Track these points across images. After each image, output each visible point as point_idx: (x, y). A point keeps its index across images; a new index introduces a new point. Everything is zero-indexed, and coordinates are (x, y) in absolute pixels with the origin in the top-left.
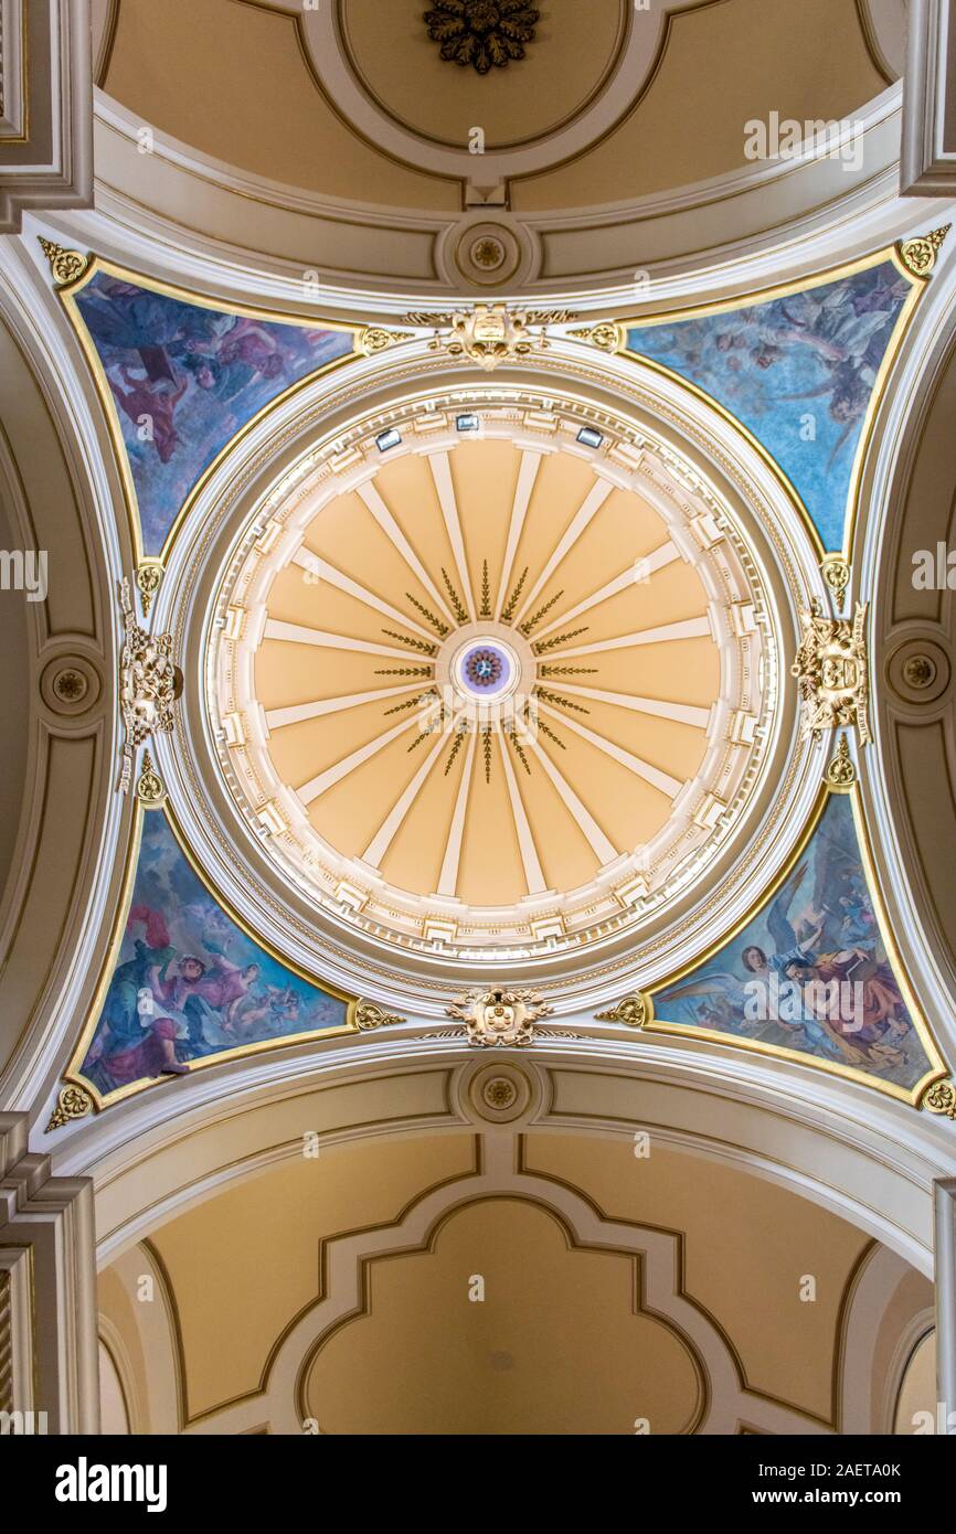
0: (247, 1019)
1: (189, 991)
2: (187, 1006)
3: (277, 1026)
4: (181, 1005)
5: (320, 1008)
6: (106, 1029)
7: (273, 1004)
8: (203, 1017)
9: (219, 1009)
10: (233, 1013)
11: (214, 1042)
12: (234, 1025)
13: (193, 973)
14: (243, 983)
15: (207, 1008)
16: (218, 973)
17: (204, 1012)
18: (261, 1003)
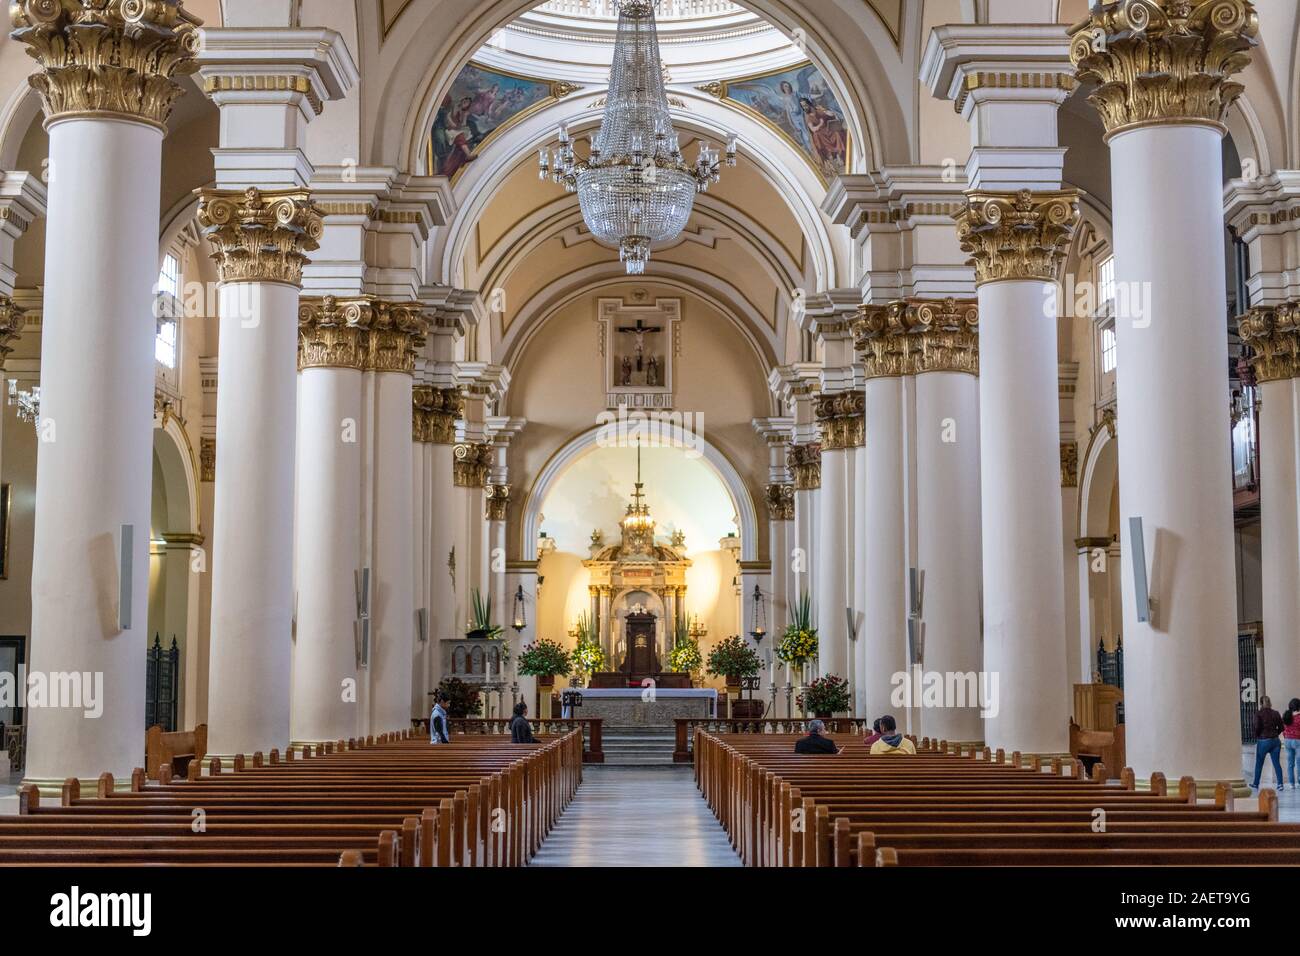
0: (498, 111)
1: (467, 114)
2: (468, 122)
3: (514, 108)
4: (465, 123)
5: (535, 91)
6: (436, 158)
7: (510, 98)
8: (477, 123)
9: (483, 114)
10: (490, 112)
11: (483, 131)
12: (492, 118)
13: (465, 105)
14: (492, 96)
15: (476, 116)
16: (480, 98)
17: (476, 119)
18: (503, 101)
